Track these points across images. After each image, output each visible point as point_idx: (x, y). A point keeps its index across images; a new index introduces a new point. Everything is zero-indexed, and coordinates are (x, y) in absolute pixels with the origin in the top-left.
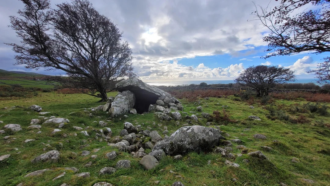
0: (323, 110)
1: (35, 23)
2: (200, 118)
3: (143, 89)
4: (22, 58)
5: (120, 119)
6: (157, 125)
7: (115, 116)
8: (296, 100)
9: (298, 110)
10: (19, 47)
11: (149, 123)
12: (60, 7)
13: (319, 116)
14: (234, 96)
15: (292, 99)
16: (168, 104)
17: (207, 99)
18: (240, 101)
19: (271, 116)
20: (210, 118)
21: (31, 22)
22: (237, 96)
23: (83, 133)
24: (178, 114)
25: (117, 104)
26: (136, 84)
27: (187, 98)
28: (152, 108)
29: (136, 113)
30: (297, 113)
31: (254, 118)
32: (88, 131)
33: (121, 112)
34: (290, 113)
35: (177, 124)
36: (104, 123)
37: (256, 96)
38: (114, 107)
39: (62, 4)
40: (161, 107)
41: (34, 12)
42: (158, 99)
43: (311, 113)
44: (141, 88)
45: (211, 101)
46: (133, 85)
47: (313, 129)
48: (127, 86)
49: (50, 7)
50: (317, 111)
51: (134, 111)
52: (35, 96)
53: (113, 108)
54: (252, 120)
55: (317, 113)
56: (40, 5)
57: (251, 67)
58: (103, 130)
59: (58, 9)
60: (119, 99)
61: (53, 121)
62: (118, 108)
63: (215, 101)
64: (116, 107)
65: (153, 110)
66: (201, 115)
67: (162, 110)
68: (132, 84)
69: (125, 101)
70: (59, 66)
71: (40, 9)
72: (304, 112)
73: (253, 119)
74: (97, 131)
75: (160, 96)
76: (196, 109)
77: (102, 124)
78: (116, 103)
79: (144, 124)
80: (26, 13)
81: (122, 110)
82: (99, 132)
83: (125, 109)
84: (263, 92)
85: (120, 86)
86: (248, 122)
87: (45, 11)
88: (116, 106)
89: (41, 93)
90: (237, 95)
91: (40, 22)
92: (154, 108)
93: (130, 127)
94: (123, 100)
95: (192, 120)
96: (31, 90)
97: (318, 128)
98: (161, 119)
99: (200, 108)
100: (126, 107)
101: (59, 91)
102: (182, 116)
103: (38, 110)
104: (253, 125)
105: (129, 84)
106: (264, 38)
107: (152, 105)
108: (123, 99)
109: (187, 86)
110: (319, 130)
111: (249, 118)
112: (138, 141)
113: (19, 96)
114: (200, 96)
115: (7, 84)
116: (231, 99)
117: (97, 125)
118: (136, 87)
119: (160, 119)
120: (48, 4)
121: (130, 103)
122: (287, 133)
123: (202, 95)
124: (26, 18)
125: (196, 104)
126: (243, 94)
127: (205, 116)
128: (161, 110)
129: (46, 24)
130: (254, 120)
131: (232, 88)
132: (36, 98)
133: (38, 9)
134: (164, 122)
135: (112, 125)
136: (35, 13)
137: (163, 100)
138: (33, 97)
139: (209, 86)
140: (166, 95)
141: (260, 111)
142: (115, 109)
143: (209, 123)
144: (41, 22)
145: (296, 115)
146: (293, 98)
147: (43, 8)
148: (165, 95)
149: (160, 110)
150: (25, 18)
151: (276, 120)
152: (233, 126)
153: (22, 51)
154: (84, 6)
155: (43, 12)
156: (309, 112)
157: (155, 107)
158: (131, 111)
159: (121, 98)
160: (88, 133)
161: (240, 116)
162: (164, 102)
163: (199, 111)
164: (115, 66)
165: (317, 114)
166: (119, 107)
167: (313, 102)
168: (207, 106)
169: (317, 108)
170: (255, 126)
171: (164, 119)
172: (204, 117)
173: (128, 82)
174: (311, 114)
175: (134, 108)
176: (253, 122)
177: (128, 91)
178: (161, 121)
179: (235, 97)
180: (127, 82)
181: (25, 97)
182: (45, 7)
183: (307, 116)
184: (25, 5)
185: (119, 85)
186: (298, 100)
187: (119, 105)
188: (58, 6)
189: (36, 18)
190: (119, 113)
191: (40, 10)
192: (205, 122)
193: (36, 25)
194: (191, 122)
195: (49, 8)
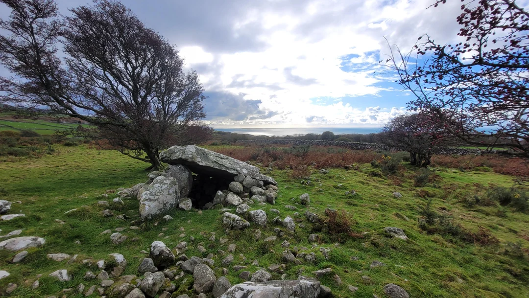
0: (522, 202)
1: (31, 41)
2: (301, 222)
3: (205, 166)
4: (9, 99)
5: (156, 224)
6: (217, 240)
7: (146, 218)
8: (477, 170)
9: (477, 201)
10: (5, 81)
11: (205, 236)
12: (76, 13)
13: (513, 212)
14: (370, 165)
15: (470, 168)
16: (250, 190)
17: (325, 173)
18: (380, 176)
19: (427, 225)
20: (317, 224)
21: (22, 40)
22: (376, 167)
23: (57, 277)
24: (261, 214)
25: (152, 195)
26: (191, 158)
27: (291, 168)
28: (218, 199)
29: (190, 207)
30: (477, 205)
31: (395, 232)
32: (70, 268)
33: (160, 210)
34: (463, 206)
35: (256, 237)
36: (120, 237)
37: (409, 164)
38: (146, 202)
39: (80, 8)
40: (235, 196)
41: (28, 22)
42: (234, 181)
43: (500, 206)
44: (201, 164)
45: (330, 178)
46: (185, 159)
47: (503, 263)
48: (176, 158)
49: (57, 13)
50: (512, 203)
51: (187, 204)
52: (49, 154)
53: (143, 204)
54: (391, 237)
55: (512, 206)
56: (40, 11)
57: (403, 116)
58: (105, 263)
59: (73, 16)
60: (158, 185)
61: (6, 247)
62: (153, 204)
63: (337, 178)
64: (149, 203)
65: (220, 202)
66: (304, 215)
67: (236, 203)
68: (183, 157)
69: (169, 189)
70: (76, 113)
71: (39, 17)
72: (488, 205)
73: (392, 234)
74: (92, 265)
75: (237, 175)
76: (298, 200)
77: (116, 238)
78: (150, 194)
79: (193, 238)
80: (13, 24)
81: (162, 206)
82: (95, 268)
83: (167, 202)
84: (422, 158)
85: (166, 157)
86: (381, 240)
87: (48, 21)
88: (150, 200)
89: (61, 147)
90: (376, 164)
91: (39, 39)
92: (222, 199)
93: (160, 252)
94: (166, 186)
95: (285, 229)
96: (45, 143)
97: (511, 260)
98: (228, 227)
99: (305, 199)
100: (171, 200)
101: (91, 145)
102: (268, 217)
103: (3, 210)
104: (391, 249)
105: (180, 156)
106: (408, 105)
107: (220, 193)
108: (165, 184)
109: (301, 136)
110: (513, 268)
111: (386, 232)
112: (165, 290)
113: (22, 154)
114: (314, 165)
115: (16, 129)
116: (366, 173)
117: (106, 242)
118: (190, 162)
119: (226, 226)
120: (53, 9)
121: (182, 189)
122: (451, 279)
123: (318, 162)
124: (14, 32)
125: (303, 183)
126: (387, 163)
127: (311, 219)
128: (234, 203)
129: (50, 43)
130: (394, 236)
131: (372, 144)
132: (49, 157)
133: (36, 18)
134: (232, 233)
135: (134, 241)
136: (31, 25)
137: (241, 183)
138: (45, 156)
139: (338, 136)
140: (249, 172)
141: (410, 205)
142: (147, 207)
143: (314, 236)
144: (41, 39)
145: (475, 211)
146: (473, 166)
147: (44, 16)
148: (247, 172)
149: (232, 204)
150: (12, 33)
151: (436, 236)
152: (355, 247)
153: (10, 88)
154: (116, 12)
155: (45, 22)
156: (498, 204)
157: (226, 197)
158: (181, 205)
159: (161, 182)
160: (69, 273)
161: (371, 221)
162: (243, 186)
163: (302, 203)
164: (175, 111)
165: (511, 208)
166: (155, 200)
167: (505, 174)
168: (320, 191)
169: (511, 197)
170: (394, 253)
171: (232, 228)
172: (308, 220)
173: (179, 152)
174: (501, 208)
175: (189, 196)
176: (392, 243)
177: (180, 166)
178: (227, 231)
179: (372, 170)
180: (177, 152)
181: (31, 157)
182: (49, 13)
183: (493, 212)
184: (11, 9)
185: (164, 156)
186: (479, 170)
187: (156, 197)
188: (73, 11)
189: (32, 32)
190: (154, 212)
191: (41, 20)
192: (308, 232)
193: (32, 43)
194: (281, 234)
195: (55, 15)
